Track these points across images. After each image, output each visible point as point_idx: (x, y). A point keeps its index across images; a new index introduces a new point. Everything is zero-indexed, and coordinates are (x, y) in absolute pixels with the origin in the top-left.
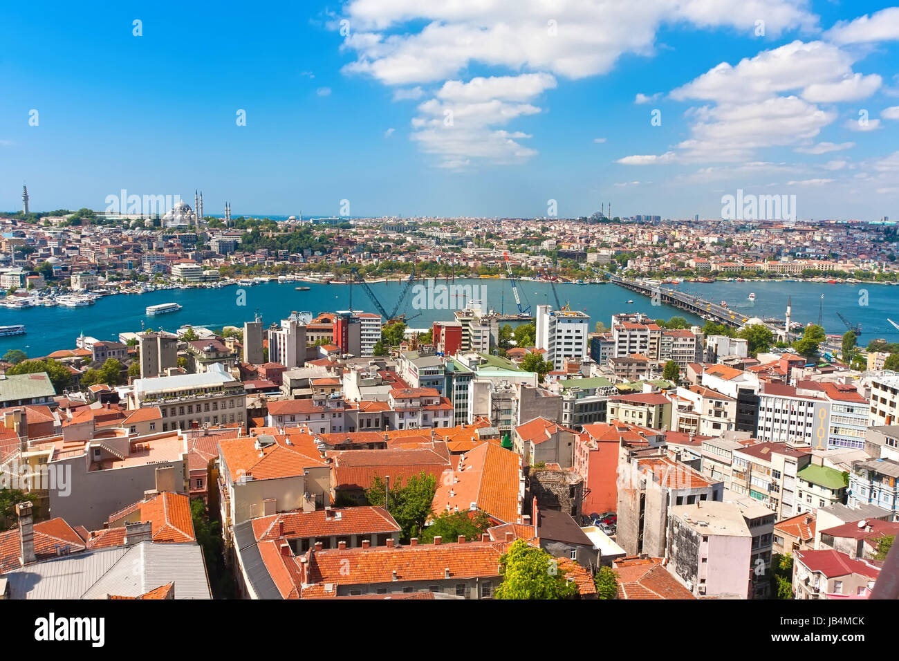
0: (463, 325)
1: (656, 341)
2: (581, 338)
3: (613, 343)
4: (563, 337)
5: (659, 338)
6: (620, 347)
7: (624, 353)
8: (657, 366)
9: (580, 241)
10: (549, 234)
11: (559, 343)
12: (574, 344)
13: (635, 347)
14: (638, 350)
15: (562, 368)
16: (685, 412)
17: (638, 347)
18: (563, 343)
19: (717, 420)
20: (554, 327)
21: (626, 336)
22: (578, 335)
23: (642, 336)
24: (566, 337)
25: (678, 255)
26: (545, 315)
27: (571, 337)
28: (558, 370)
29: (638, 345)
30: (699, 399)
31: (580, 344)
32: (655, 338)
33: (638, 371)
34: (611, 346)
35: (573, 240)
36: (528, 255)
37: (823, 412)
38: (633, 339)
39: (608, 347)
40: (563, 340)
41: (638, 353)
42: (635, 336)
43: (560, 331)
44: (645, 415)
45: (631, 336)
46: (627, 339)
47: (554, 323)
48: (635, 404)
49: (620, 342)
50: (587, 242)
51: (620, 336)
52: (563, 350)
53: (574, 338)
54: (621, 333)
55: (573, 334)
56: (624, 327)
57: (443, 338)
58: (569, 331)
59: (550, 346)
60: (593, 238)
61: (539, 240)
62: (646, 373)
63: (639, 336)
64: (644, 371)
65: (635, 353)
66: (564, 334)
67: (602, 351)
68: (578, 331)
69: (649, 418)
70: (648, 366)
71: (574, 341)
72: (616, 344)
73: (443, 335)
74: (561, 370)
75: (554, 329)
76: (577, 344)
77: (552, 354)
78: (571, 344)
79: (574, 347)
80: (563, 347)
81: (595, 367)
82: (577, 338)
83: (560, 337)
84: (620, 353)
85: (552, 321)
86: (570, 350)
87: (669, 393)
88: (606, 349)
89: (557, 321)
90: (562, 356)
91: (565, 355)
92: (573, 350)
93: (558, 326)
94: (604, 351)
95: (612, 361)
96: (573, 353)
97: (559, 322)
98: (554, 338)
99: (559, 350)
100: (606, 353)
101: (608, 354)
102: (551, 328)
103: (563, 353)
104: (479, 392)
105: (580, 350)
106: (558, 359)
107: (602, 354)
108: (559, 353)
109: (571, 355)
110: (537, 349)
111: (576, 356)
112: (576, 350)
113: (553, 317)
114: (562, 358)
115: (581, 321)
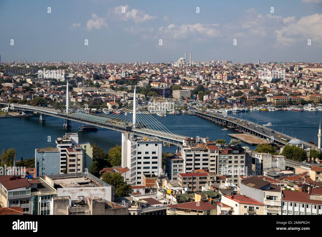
0: (62, 151)
1: (215, 159)
2: (156, 158)
3: (182, 162)
4: (142, 158)
5: (217, 156)
6: (187, 164)
7: (190, 169)
8: (215, 178)
9: (168, 81)
10: (142, 75)
11: (139, 163)
12: (151, 163)
13: (199, 164)
14: (201, 166)
15: (142, 183)
17: (201, 164)
18: (142, 163)
20: (135, 150)
21: (191, 155)
22: (154, 155)
23: (204, 155)
24: (145, 158)
25: (242, 91)
26: (128, 141)
27: (148, 158)
28: (139, 185)
29: (201, 162)
30: (236, 205)
31: (156, 163)
32: (214, 156)
33: (200, 183)
34: (181, 164)
35: (162, 81)
36: (126, 93)
38: (197, 158)
39: (178, 164)
40: (142, 160)
41: (201, 168)
42: (199, 155)
43: (140, 153)
45: (196, 155)
46: (192, 158)
48: (189, 211)
49: (187, 160)
50: (174, 81)
51: (187, 156)
52: (142, 168)
53: (151, 158)
54: (188, 153)
55: (150, 155)
56: (190, 148)
57: (43, 162)
58: (147, 153)
59: (132, 165)
60: (178, 78)
61: (136, 79)
62: (207, 185)
63: (201, 155)
64: (205, 182)
65: (199, 168)
67: (173, 168)
68: (154, 153)
70: (208, 178)
71: (151, 160)
72: (184, 162)
73: (43, 159)
74: (142, 185)
75: (135, 152)
76: (153, 163)
77: (133, 172)
78: (148, 163)
79: (151, 165)
80: (142, 165)
81: (166, 181)
82: (153, 158)
83: (140, 158)
84: (187, 169)
85: (134, 145)
86: (148, 168)
87: (215, 200)
88: (177, 166)
89: (137, 145)
90: (142, 173)
91: (144, 172)
92: (151, 168)
93: (138, 149)
94: (175, 168)
95: (180, 176)
96: (151, 170)
97: (138, 145)
98: (135, 158)
99: (139, 168)
100: (176, 170)
101: (178, 170)
102: (133, 151)
103: (142, 170)
104: (59, 208)
105: (156, 168)
106: (139, 175)
107: (174, 171)
108: (139, 170)
109: (149, 172)
110: (122, 168)
111: (153, 172)
112: (153, 168)
113: (134, 142)
114: (142, 175)
115: (156, 145)
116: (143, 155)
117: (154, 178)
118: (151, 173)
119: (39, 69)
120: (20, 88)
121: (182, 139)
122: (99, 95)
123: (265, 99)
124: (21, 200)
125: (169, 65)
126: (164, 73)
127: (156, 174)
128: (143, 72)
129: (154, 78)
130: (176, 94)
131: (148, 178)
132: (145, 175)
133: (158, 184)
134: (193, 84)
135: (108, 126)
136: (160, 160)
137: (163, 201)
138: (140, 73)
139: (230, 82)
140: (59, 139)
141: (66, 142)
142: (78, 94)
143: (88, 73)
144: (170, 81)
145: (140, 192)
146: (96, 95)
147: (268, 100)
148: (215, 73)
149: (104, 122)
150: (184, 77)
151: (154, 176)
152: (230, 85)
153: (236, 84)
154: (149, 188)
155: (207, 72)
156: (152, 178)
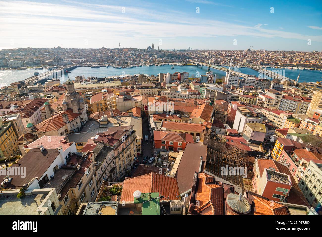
2: (237, 81)
5: (258, 82)
7: (248, 85)
8: (256, 89)
10: (234, 54)
11: (231, 82)
16: (260, 101)
19: (268, 103)
22: (236, 80)
24: (233, 80)
25: (270, 60)
26: (228, 75)
27: (234, 80)
29: (252, 83)
30: (264, 98)
31: (236, 82)
35: (240, 56)
37: (300, 104)
40: (232, 81)
43: (231, 79)
44: (249, 101)
48: (247, 98)
49: (247, 82)
50: (244, 56)
58: (234, 79)
59: (228, 82)
60: (246, 55)
66: (232, 80)
68: (236, 79)
69: (250, 101)
70: (253, 88)
77: (228, 84)
79: (234, 83)
81: (239, 88)
82: (235, 81)
84: (246, 85)
85: (230, 76)
87: (256, 96)
90: (231, 85)
93: (231, 78)
94: (242, 84)
104: (207, 92)
109: (233, 85)
110: (225, 83)
115: (237, 77)
116: (232, 79)
119: (202, 52)
120: (196, 57)
121: (246, 76)
122: (219, 60)
123: (278, 64)
125: (244, 51)
126: (242, 54)
128: (234, 53)
129: (238, 55)
130: (245, 61)
134: (251, 58)
135: (221, 70)
137: (238, 94)
138: (233, 53)
139: (265, 57)
140: (207, 73)
141: (209, 74)
143: (216, 53)
144: (243, 56)
145: (230, 90)
146: (218, 60)
147: (279, 64)
148: (260, 54)
149: (220, 68)
150: (248, 55)
152: (265, 58)
153: (268, 58)
154: (233, 89)
155: (257, 53)
156: (234, 87)
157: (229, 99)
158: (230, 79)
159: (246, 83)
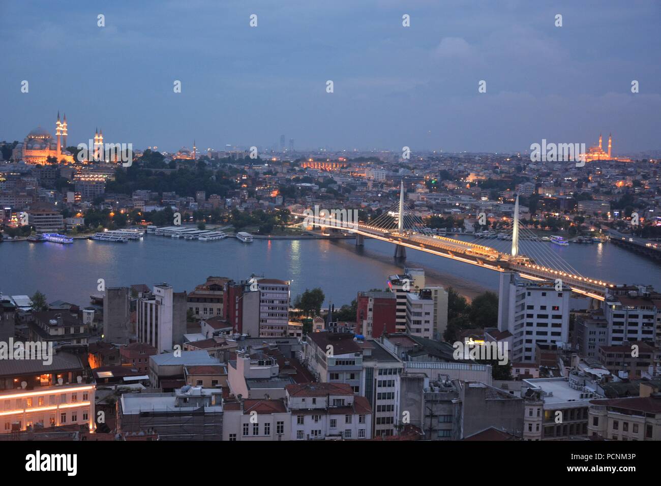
0: (399, 297)
2: (559, 317)
3: (606, 326)
4: (535, 316)
6: (615, 331)
7: (620, 339)
10: (524, 174)
11: (530, 324)
12: (550, 325)
13: (635, 332)
14: (640, 336)
15: (533, 358)
17: (640, 332)
18: (535, 325)
20: (522, 302)
21: (622, 316)
22: (556, 313)
23: (645, 317)
24: (539, 316)
26: (511, 285)
27: (546, 316)
28: (527, 362)
29: (640, 328)
31: (559, 325)
33: (638, 364)
34: (602, 329)
38: (632, 320)
39: (597, 330)
40: (535, 320)
41: (640, 339)
42: (636, 316)
43: (531, 307)
45: (630, 316)
46: (624, 320)
47: (523, 296)
49: (615, 324)
50: (579, 185)
51: (616, 316)
52: (535, 333)
53: (550, 317)
54: (616, 312)
55: (549, 312)
56: (619, 303)
57: (370, 314)
58: (543, 308)
59: (517, 327)
62: (650, 368)
63: (641, 317)
64: (647, 364)
65: (635, 339)
67: (588, 336)
68: (554, 308)
70: (654, 357)
71: (550, 321)
72: (609, 327)
73: (370, 310)
74: (532, 361)
75: (523, 305)
76: (554, 325)
77: (518, 339)
78: (546, 325)
79: (549, 329)
80: (535, 329)
81: (578, 359)
82: (554, 317)
83: (530, 316)
84: (614, 339)
85: (521, 293)
86: (545, 333)
88: (595, 334)
89: (527, 294)
90: (534, 342)
91: (537, 341)
92: (549, 334)
93: (528, 301)
94: (592, 336)
95: (602, 350)
96: (549, 338)
97: (529, 294)
98: (522, 316)
99: (529, 333)
100: (594, 339)
101: (597, 341)
102: (519, 303)
103: (534, 337)
104: (409, 390)
105: (559, 334)
106: (528, 345)
107: (590, 341)
108: (529, 337)
109: (546, 341)
110: (499, 331)
111: (554, 342)
112: (553, 334)
113: (521, 288)
114: (533, 345)
115: (560, 295)
116: (536, 311)
117: (555, 352)
118: (549, 343)
124: (332, 372)
127: (559, 344)
131: (544, 351)
132: (538, 345)
133: (562, 362)
134: (613, 191)
136: (565, 322)
140: (395, 277)
142: (415, 203)
145: (530, 374)
151: (555, 347)
154: (546, 367)
156: (551, 352)
157: (534, 427)
158: (523, 309)
159: (611, 327)
